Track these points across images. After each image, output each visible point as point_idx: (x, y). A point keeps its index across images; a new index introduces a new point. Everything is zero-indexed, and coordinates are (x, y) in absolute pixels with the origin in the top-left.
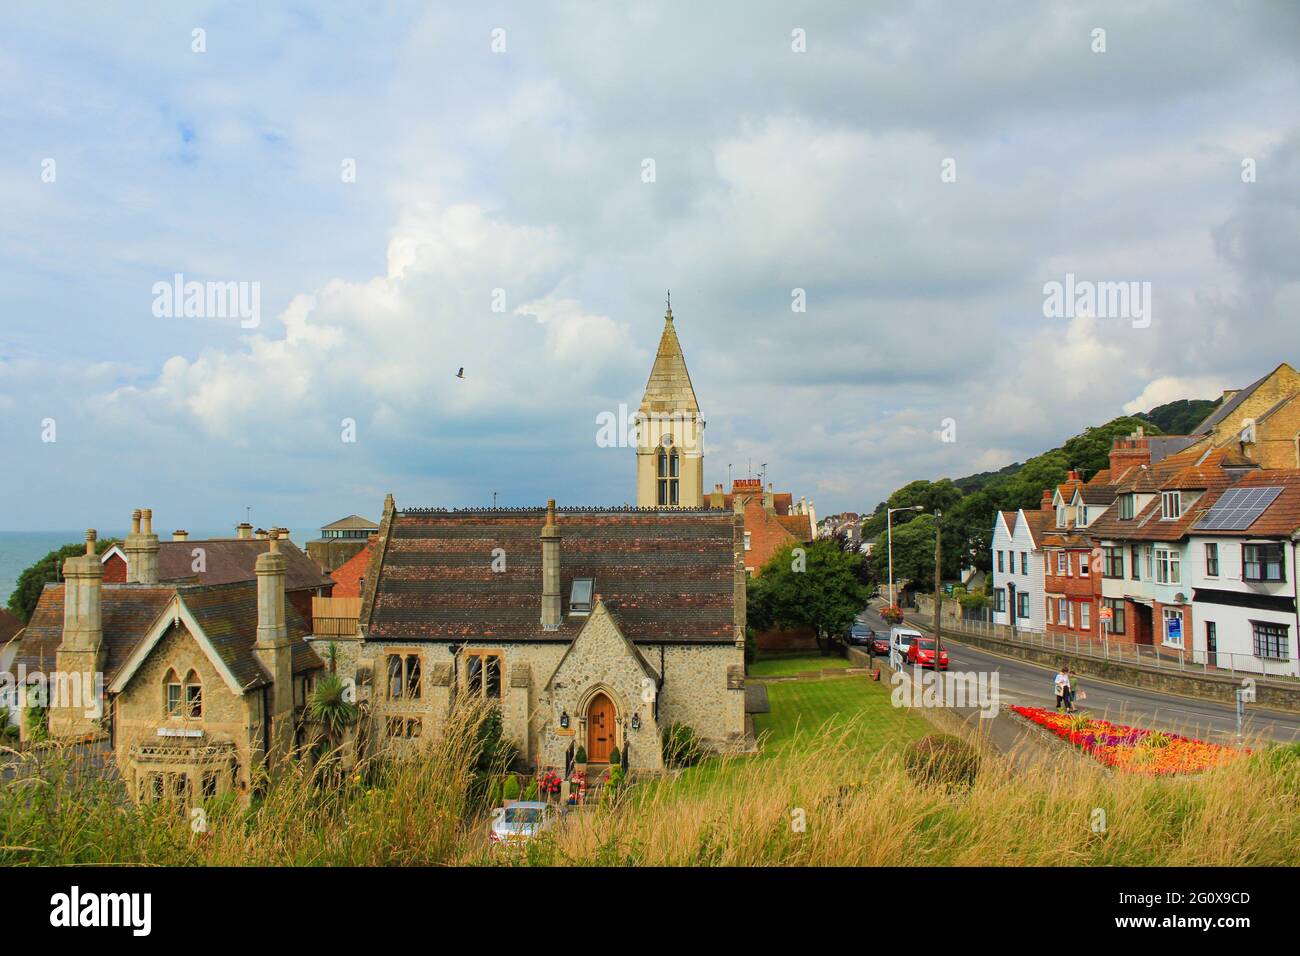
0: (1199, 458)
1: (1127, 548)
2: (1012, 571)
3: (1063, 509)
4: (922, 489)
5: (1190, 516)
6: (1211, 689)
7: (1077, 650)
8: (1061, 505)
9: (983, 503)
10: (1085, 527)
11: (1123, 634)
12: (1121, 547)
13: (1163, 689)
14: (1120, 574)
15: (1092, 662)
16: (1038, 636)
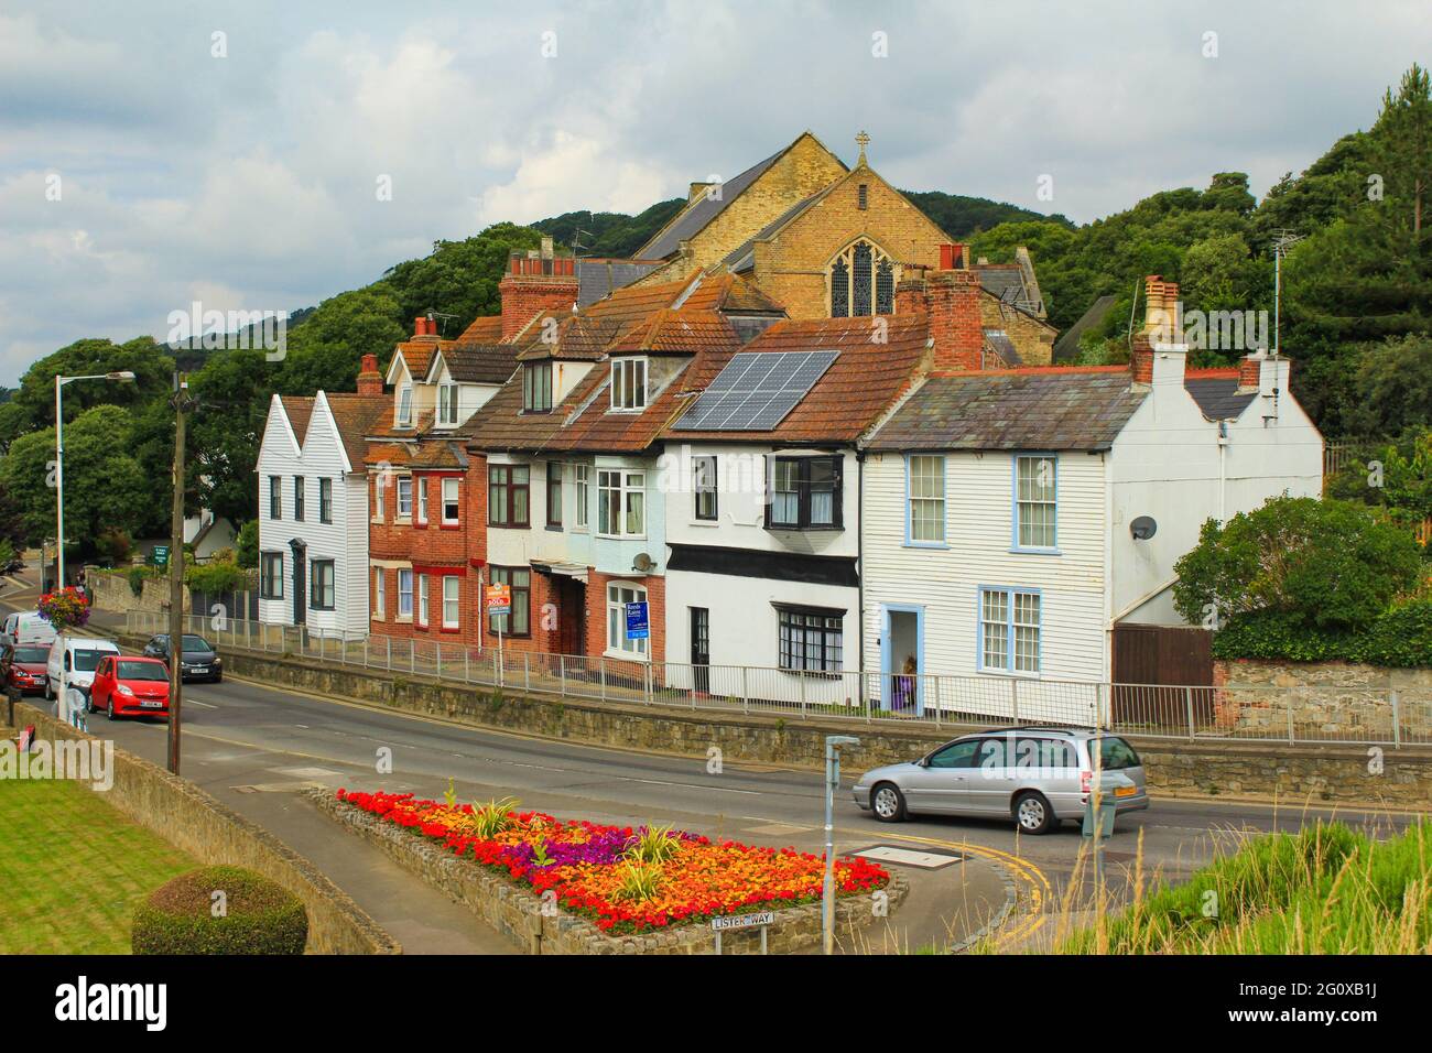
0: (678, 295)
1: (539, 466)
2: (299, 515)
3: (407, 392)
4: (95, 356)
5: (665, 405)
6: (705, 738)
7: (440, 670)
8: (405, 382)
9: (232, 381)
10: (456, 426)
11: (527, 636)
12: (528, 466)
13: (613, 741)
14: (523, 520)
15: (471, 693)
16: (353, 646)
